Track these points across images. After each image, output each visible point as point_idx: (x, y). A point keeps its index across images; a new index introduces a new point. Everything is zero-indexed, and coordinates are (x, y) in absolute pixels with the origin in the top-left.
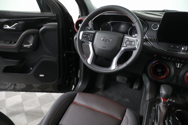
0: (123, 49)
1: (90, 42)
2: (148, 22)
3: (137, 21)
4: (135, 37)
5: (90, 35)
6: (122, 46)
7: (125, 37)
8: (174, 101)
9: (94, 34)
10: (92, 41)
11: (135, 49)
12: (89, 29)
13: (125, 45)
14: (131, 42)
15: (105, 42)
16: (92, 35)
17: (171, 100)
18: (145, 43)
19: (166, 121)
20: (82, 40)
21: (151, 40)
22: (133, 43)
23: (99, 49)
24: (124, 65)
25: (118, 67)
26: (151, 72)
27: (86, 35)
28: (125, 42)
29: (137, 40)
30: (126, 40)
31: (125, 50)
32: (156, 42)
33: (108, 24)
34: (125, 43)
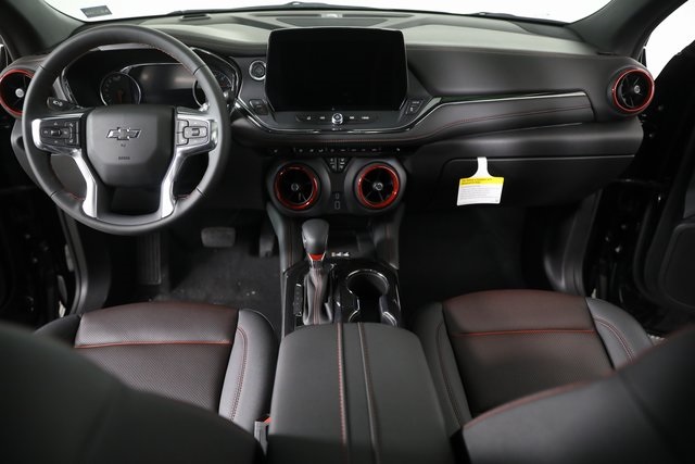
0: (179, 152)
1: (75, 151)
2: (237, 60)
3: (200, 67)
4: (204, 113)
5: (68, 127)
6: (176, 143)
7: (179, 116)
8: (347, 255)
9: (83, 122)
10: (83, 145)
11: (211, 146)
12: (61, 104)
13: (182, 141)
14: (196, 128)
15: (122, 142)
16: (74, 128)
17: (339, 255)
18: (241, 122)
19: (326, 305)
20: (43, 146)
21: (256, 111)
22: (203, 132)
23: (110, 167)
24: (195, 196)
25: (179, 206)
26: (278, 194)
27: (53, 128)
28: (181, 130)
29: (212, 121)
30: (183, 124)
31: (185, 154)
32: (270, 115)
33: (122, 76)
34: (181, 135)
